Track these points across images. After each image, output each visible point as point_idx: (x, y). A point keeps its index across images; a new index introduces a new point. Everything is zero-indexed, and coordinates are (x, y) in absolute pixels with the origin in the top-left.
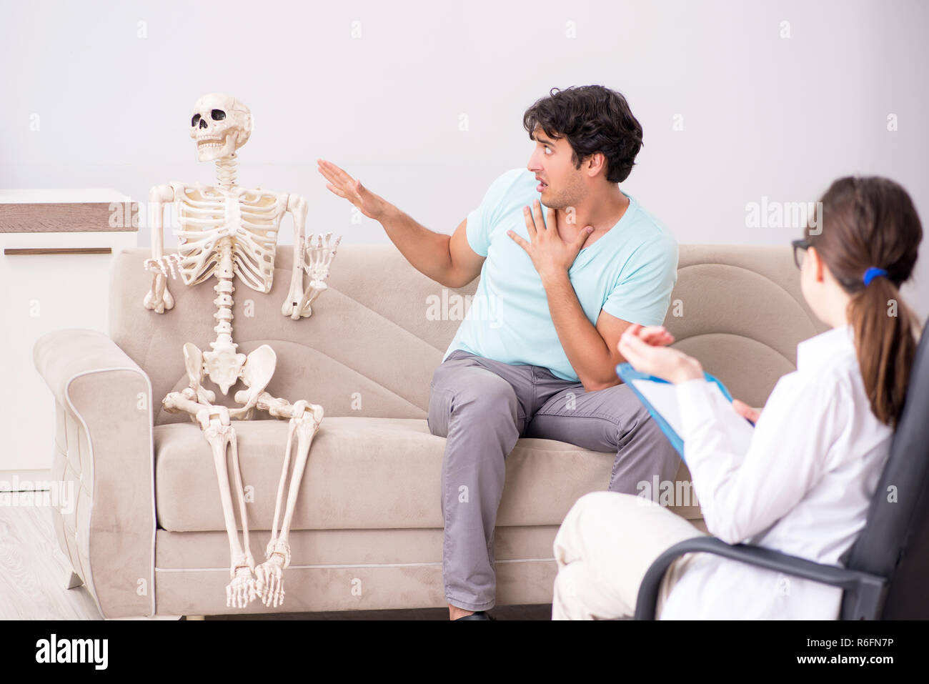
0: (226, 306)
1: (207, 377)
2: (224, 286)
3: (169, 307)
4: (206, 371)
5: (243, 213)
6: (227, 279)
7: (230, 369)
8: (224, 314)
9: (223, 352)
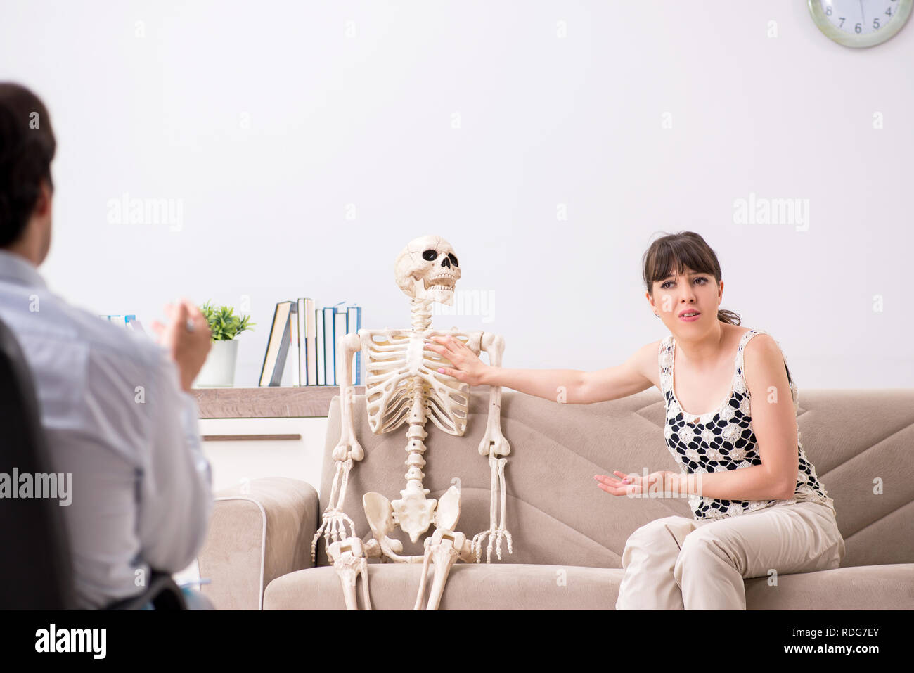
0: (417, 452)
1: (398, 526)
2: (415, 431)
3: (358, 457)
4: (397, 521)
5: (426, 352)
6: (418, 424)
7: (422, 516)
8: (414, 459)
9: (410, 498)
